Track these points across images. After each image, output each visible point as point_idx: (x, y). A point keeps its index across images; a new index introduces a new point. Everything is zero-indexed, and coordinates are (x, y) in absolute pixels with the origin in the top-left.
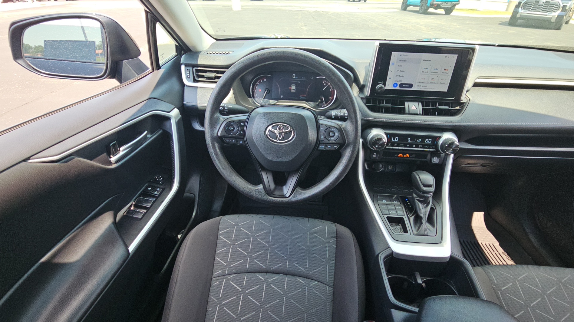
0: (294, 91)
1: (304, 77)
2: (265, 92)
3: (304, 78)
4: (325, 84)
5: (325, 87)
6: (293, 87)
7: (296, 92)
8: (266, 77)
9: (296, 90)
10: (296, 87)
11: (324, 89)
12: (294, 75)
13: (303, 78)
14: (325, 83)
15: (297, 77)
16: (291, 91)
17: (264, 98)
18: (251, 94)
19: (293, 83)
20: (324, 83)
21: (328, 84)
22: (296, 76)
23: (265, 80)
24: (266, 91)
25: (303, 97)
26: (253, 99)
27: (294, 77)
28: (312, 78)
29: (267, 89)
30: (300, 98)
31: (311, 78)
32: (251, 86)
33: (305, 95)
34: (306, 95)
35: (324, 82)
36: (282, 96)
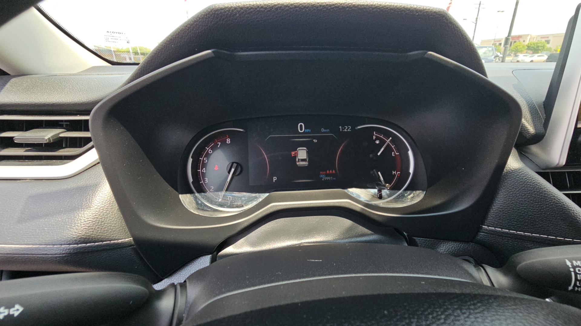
0: (305, 163)
1: (325, 129)
2: (229, 172)
3: (328, 130)
4: (377, 142)
5: (382, 149)
6: (302, 154)
7: (309, 165)
8: (231, 134)
9: (309, 162)
10: (308, 153)
11: (379, 154)
12: (301, 126)
13: (323, 130)
14: (377, 138)
15: (307, 130)
16: (298, 164)
17: (227, 190)
18: (191, 179)
19: (302, 144)
20: (376, 140)
21: (387, 141)
22: (305, 128)
23: (228, 141)
24: (233, 170)
25: (327, 175)
26: (197, 194)
27: (301, 127)
28: (345, 131)
29: (235, 165)
30: (322, 178)
31: (342, 129)
32: (190, 160)
33: (334, 172)
34: (336, 171)
35: (374, 138)
36: (275, 179)
